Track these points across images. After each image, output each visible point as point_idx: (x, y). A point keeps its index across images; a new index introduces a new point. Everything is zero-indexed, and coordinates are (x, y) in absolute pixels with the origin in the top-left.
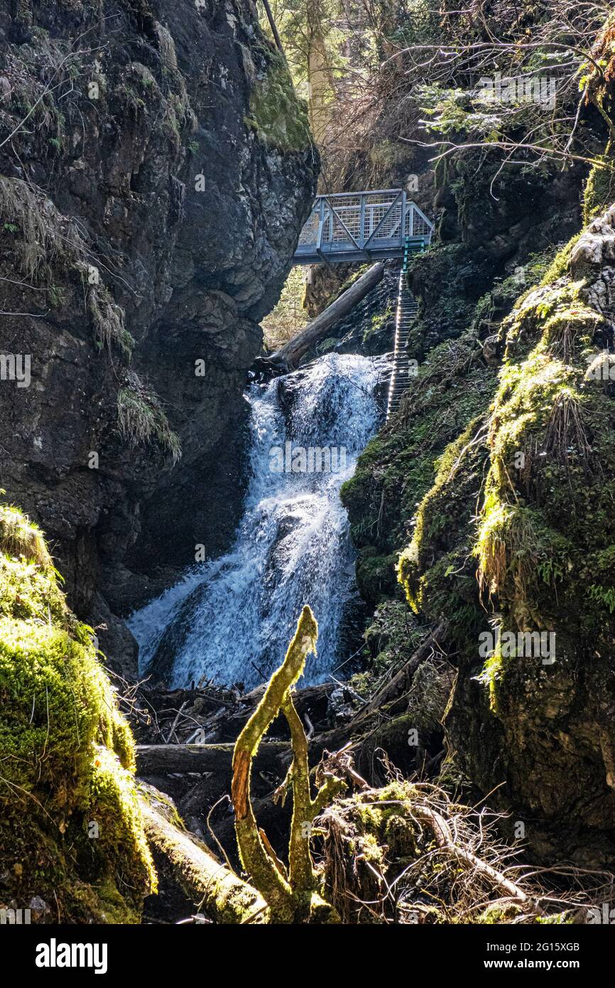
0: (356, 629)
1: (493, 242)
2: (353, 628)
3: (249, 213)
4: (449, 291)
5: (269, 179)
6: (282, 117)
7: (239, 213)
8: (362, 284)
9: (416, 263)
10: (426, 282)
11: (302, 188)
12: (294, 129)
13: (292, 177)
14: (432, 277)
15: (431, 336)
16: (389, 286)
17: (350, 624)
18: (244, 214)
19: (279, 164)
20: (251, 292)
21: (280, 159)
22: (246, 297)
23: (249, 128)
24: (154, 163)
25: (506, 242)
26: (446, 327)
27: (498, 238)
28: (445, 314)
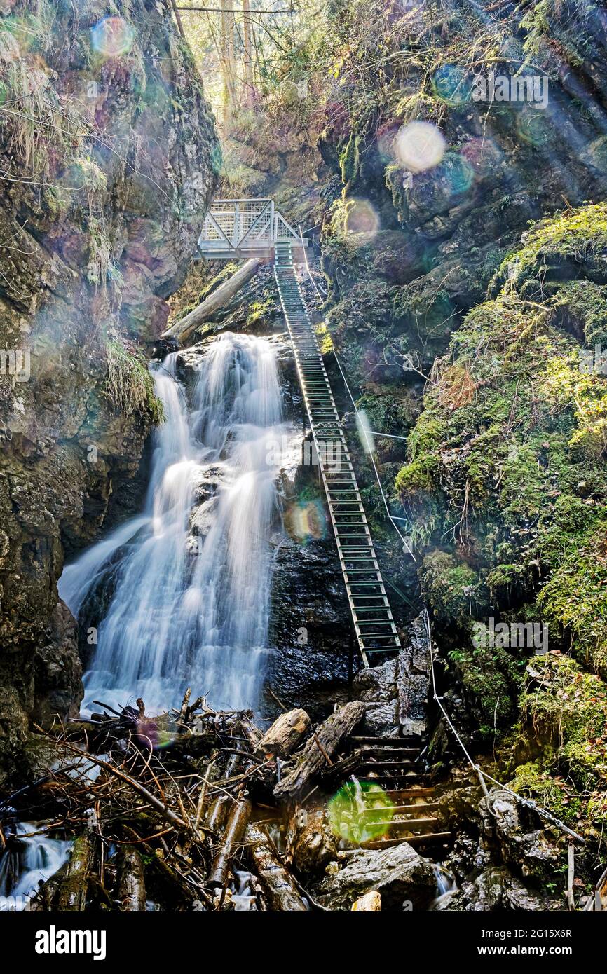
0: (288, 602)
1: (432, 224)
2: (285, 600)
3: (176, 189)
4: (368, 274)
5: (187, 165)
6: (195, 110)
7: (168, 188)
8: (240, 276)
9: (332, 247)
10: (343, 265)
11: (211, 178)
12: (205, 124)
13: (204, 167)
14: (349, 260)
15: (354, 315)
16: (261, 280)
17: (281, 596)
18: (172, 191)
19: (194, 152)
20: (167, 269)
21: (195, 147)
22: (163, 274)
23: (177, 110)
24: (118, 102)
25: (443, 224)
26: (370, 307)
27: (437, 219)
28: (366, 295)
